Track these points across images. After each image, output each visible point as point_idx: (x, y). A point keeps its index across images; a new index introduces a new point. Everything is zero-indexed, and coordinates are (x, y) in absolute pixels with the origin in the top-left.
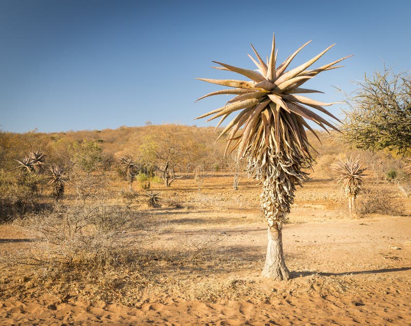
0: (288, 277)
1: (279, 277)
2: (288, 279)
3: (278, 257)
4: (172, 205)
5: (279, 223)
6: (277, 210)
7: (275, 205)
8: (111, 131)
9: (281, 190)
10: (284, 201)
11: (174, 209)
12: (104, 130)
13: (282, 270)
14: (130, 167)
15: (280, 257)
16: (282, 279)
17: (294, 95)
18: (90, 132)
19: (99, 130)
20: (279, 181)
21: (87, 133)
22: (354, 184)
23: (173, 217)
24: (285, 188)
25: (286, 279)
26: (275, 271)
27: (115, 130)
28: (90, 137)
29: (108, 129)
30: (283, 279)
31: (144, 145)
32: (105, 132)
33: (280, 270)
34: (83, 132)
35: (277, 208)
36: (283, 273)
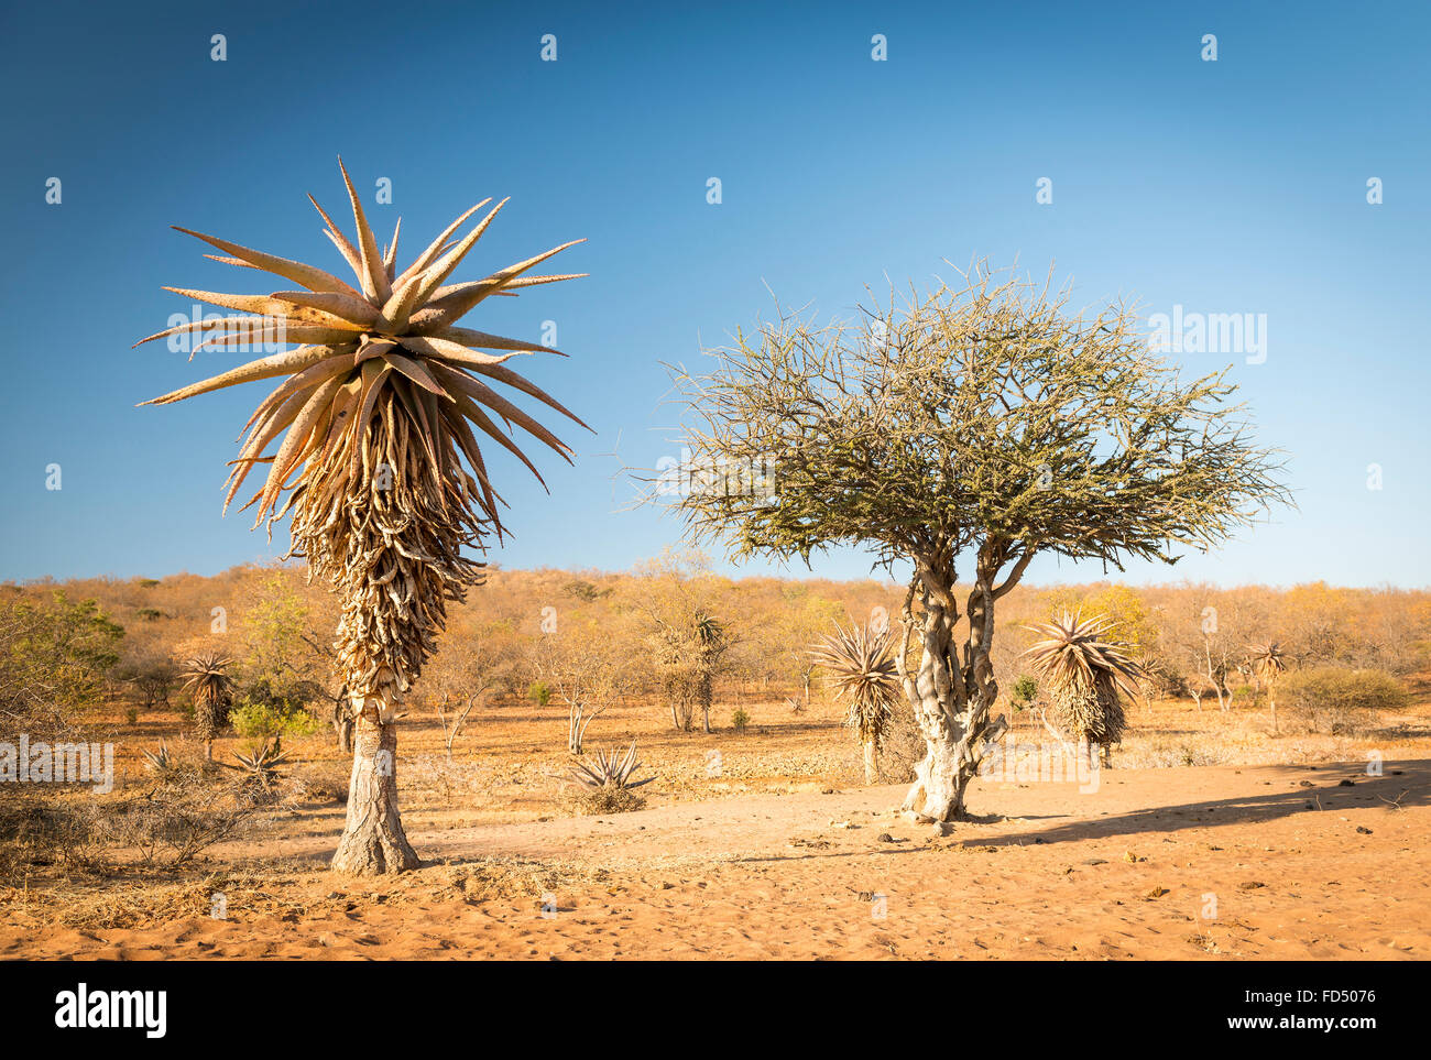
0: (400, 864)
1: (372, 865)
2: (400, 871)
3: (374, 805)
4: (322, 793)
5: (383, 705)
6: (374, 663)
7: (370, 651)
8: (199, 580)
9: (386, 604)
10: (395, 637)
11: (327, 806)
12: (169, 580)
13: (385, 844)
14: (209, 682)
15: (382, 805)
16: (382, 870)
17: (426, 339)
18: (119, 585)
19: (154, 579)
20: (377, 577)
21: (108, 585)
22: (871, 698)
23: (307, 825)
24: (394, 596)
25: (394, 868)
26: (362, 848)
27: (214, 580)
28: (115, 600)
29: (185, 576)
30: (383, 872)
31: (265, 608)
32: (171, 585)
33: (378, 845)
34: (90, 583)
35: (375, 658)
36: (389, 854)
